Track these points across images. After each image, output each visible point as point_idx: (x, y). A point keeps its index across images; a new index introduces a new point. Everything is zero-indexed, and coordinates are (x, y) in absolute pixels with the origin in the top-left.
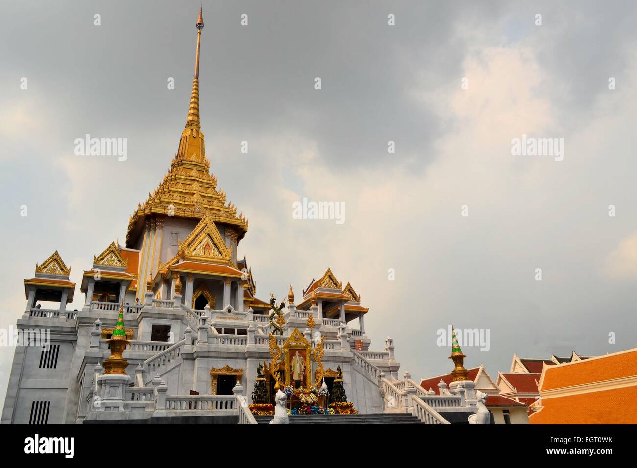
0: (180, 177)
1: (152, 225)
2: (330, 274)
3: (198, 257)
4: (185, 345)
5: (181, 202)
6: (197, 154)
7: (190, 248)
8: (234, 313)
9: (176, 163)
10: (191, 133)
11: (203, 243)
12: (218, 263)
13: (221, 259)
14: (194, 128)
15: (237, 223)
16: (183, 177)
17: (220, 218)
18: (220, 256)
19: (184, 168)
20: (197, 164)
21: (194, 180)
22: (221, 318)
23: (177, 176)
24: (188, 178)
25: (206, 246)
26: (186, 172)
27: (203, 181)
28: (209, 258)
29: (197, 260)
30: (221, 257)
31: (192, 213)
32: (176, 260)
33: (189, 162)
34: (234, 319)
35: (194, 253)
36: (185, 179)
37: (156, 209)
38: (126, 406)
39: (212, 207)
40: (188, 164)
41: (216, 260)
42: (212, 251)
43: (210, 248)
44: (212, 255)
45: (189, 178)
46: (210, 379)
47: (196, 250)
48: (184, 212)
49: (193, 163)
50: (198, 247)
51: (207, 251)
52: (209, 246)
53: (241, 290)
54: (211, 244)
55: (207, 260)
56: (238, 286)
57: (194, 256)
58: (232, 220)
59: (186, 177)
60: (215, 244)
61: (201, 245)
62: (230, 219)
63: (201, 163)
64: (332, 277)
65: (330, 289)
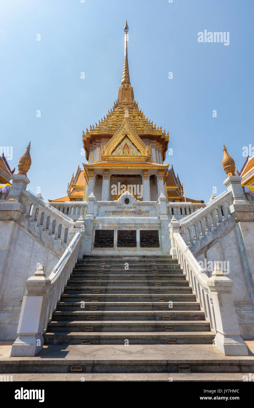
0: (116, 113)
1: (94, 146)
3: (117, 156)
5: (114, 126)
6: (128, 99)
7: (110, 149)
10: (124, 87)
11: (122, 144)
12: (137, 160)
14: (126, 84)
15: (158, 134)
16: (118, 113)
17: (144, 131)
19: (119, 108)
20: (128, 104)
25: (124, 146)
27: (132, 113)
29: (116, 160)
30: (140, 155)
33: (122, 104)
35: (114, 154)
37: (93, 132)
39: (138, 126)
41: (135, 158)
42: (131, 150)
43: (129, 148)
44: (132, 154)
45: (122, 113)
49: (125, 104)
50: (118, 148)
51: (126, 151)
52: (128, 146)
53: (161, 183)
54: (129, 144)
55: (127, 158)
56: (158, 179)
57: (113, 156)
58: (154, 132)
59: (120, 113)
60: (133, 144)
61: (120, 146)
62: (152, 132)
63: (131, 103)
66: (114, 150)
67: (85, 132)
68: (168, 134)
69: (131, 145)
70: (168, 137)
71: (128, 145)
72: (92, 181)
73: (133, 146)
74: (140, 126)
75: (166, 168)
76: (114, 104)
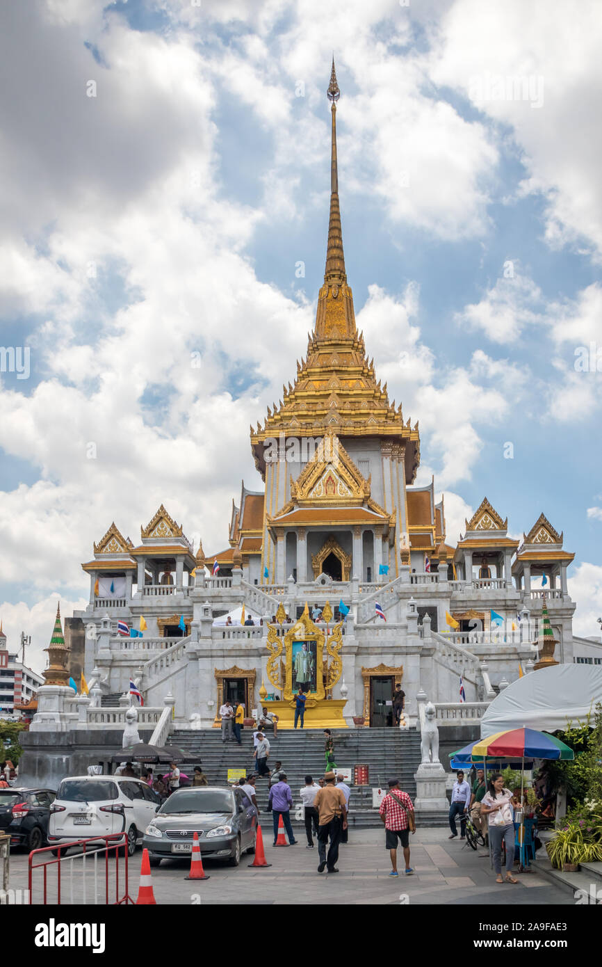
0: (312, 370)
3: (317, 500)
4: (191, 643)
5: (310, 413)
7: (304, 488)
8: (330, 584)
10: (330, 291)
11: (323, 478)
12: (346, 504)
13: (351, 499)
14: (335, 281)
16: (318, 370)
17: (367, 428)
18: (350, 494)
19: (320, 354)
20: (340, 342)
21: (332, 371)
22: (312, 592)
23: (308, 370)
24: (324, 369)
25: (328, 481)
26: (322, 360)
27: (349, 369)
28: (332, 499)
29: (314, 505)
30: (352, 496)
31: (323, 429)
32: (289, 507)
33: (327, 343)
34: (330, 592)
35: (311, 495)
36: (320, 372)
37: (271, 431)
38: (62, 718)
39: (358, 412)
40: (325, 345)
41: (343, 501)
42: (338, 488)
43: (335, 484)
44: (339, 494)
45: (327, 369)
46: (215, 682)
47: (314, 490)
49: (333, 342)
50: (317, 485)
51: (330, 489)
52: (333, 481)
53: (378, 542)
54: (335, 476)
55: (331, 501)
56: (374, 537)
57: (310, 500)
58: (387, 428)
59: (322, 370)
60: (341, 477)
61: (321, 481)
62: (382, 428)
63: (346, 340)
64: (490, 511)
65: (487, 531)
66: (311, 489)
67: (256, 429)
68: (417, 426)
69: (337, 477)
70: (417, 431)
71: (333, 478)
72: (282, 542)
73: (340, 480)
74: (363, 411)
75: (385, 522)
76: (308, 341)
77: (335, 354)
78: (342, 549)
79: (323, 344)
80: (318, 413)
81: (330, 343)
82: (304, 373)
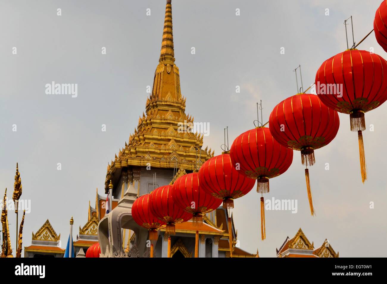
0: (155, 121)
1: (129, 176)
2: (302, 235)
5: (157, 151)
6: (171, 93)
9: (151, 105)
10: (165, 69)
14: (168, 62)
16: (158, 121)
17: (196, 166)
19: (159, 110)
20: (172, 104)
21: (170, 124)
23: (152, 120)
24: (163, 121)
26: (161, 115)
27: (178, 123)
31: (168, 163)
33: (163, 103)
36: (160, 123)
37: (132, 160)
40: (162, 105)
48: (160, 162)
49: (168, 103)
53: (215, 246)
56: (213, 243)
63: (176, 103)
64: (304, 238)
65: (301, 250)
75: (221, 234)
77: (170, 112)
78: (187, 248)
79: (161, 103)
80: (162, 151)
81: (166, 103)
82: (148, 121)
